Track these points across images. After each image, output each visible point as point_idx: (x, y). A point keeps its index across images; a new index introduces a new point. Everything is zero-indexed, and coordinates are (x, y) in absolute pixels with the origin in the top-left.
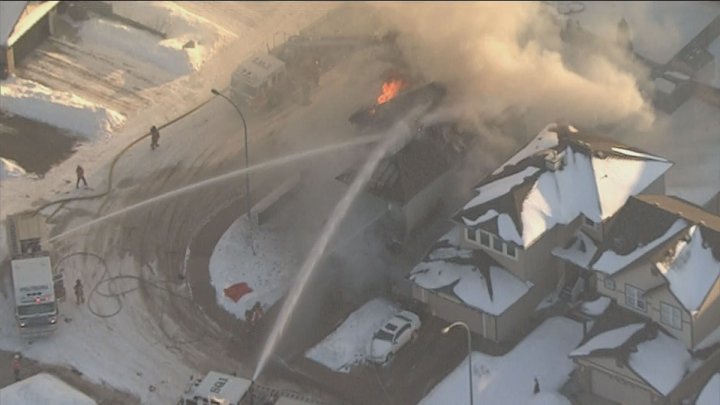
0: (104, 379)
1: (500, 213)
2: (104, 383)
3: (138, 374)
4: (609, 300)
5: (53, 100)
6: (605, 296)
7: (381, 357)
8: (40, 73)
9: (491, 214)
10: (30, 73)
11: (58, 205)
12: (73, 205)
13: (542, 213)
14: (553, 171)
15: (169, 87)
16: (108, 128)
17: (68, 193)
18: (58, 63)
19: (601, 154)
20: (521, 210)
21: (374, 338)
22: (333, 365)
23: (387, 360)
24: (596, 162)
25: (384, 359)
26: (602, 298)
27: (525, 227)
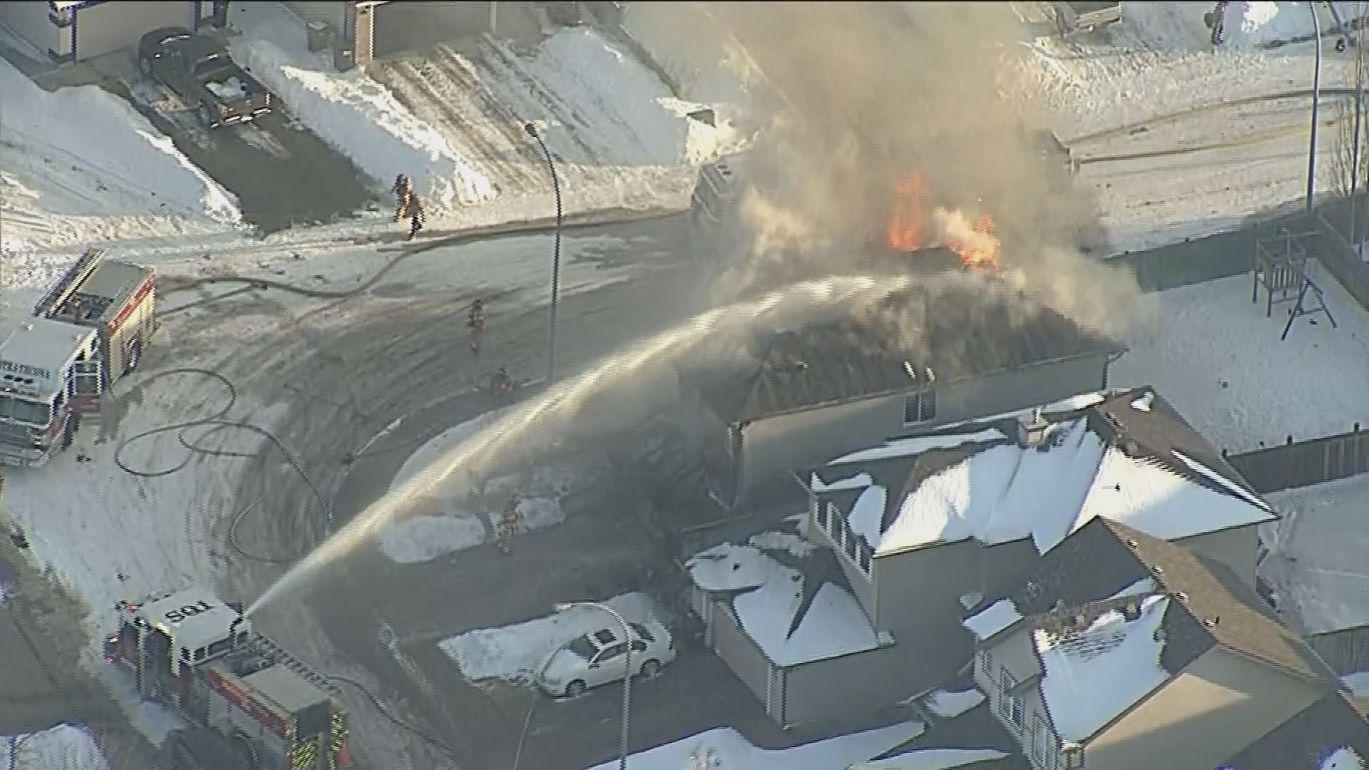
0: (56, 564)
1: (875, 482)
2: (49, 570)
3: (120, 577)
4: (983, 698)
5: (383, 122)
6: (980, 690)
7: (557, 682)
8: (412, 80)
9: (863, 479)
10: (394, 74)
11: (247, 285)
12: (269, 293)
13: (953, 508)
14: (1023, 447)
15: (619, 173)
16: (447, 197)
17: (281, 273)
18: (456, 76)
19: (1132, 447)
20: (914, 490)
21: (565, 647)
22: (470, 672)
23: (567, 695)
24: (1115, 457)
25: (562, 690)
26: (973, 692)
27: (899, 520)
